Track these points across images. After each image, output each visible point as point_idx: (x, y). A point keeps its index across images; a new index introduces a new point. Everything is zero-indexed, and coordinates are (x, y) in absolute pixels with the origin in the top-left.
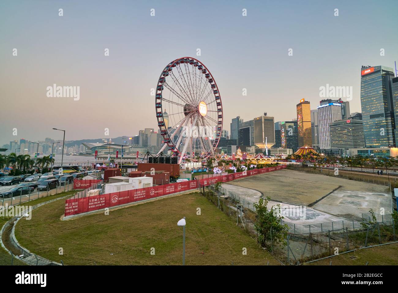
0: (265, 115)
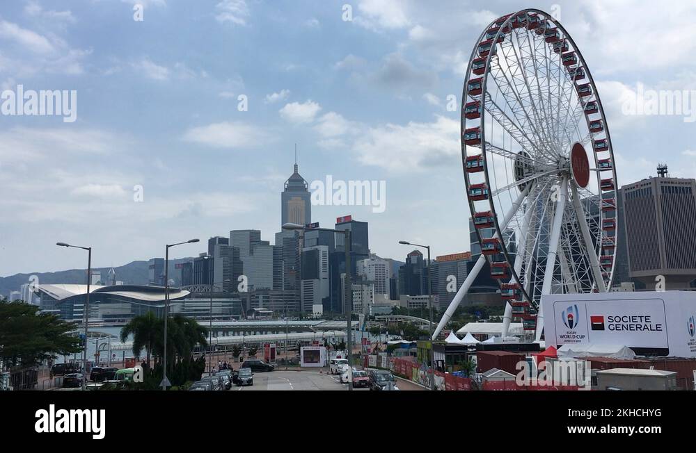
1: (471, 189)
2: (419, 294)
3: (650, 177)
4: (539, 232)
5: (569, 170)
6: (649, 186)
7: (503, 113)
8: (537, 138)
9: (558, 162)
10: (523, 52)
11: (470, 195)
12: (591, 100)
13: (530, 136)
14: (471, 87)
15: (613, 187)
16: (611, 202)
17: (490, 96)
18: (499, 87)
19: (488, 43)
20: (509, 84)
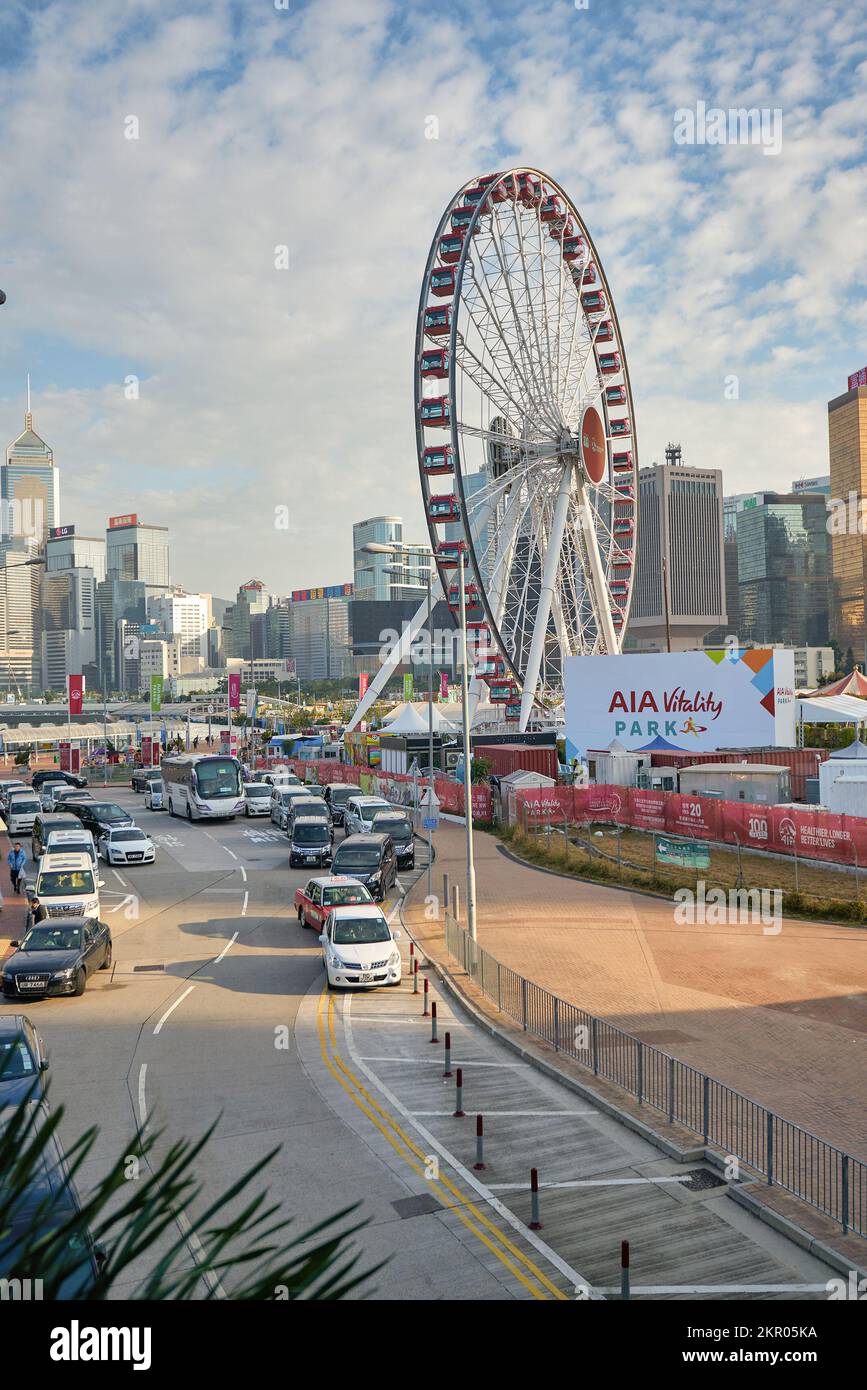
0: (673, 458)
1: (432, 504)
2: (261, 657)
3: (654, 464)
4: (530, 562)
5: (578, 453)
6: (652, 479)
7: (480, 364)
8: (526, 397)
9: (558, 440)
10: (506, 244)
11: (431, 513)
12: (604, 319)
13: (516, 397)
14: (429, 321)
15: (631, 466)
16: (625, 490)
17: (462, 339)
18: (471, 314)
19: (456, 237)
20: (488, 309)
